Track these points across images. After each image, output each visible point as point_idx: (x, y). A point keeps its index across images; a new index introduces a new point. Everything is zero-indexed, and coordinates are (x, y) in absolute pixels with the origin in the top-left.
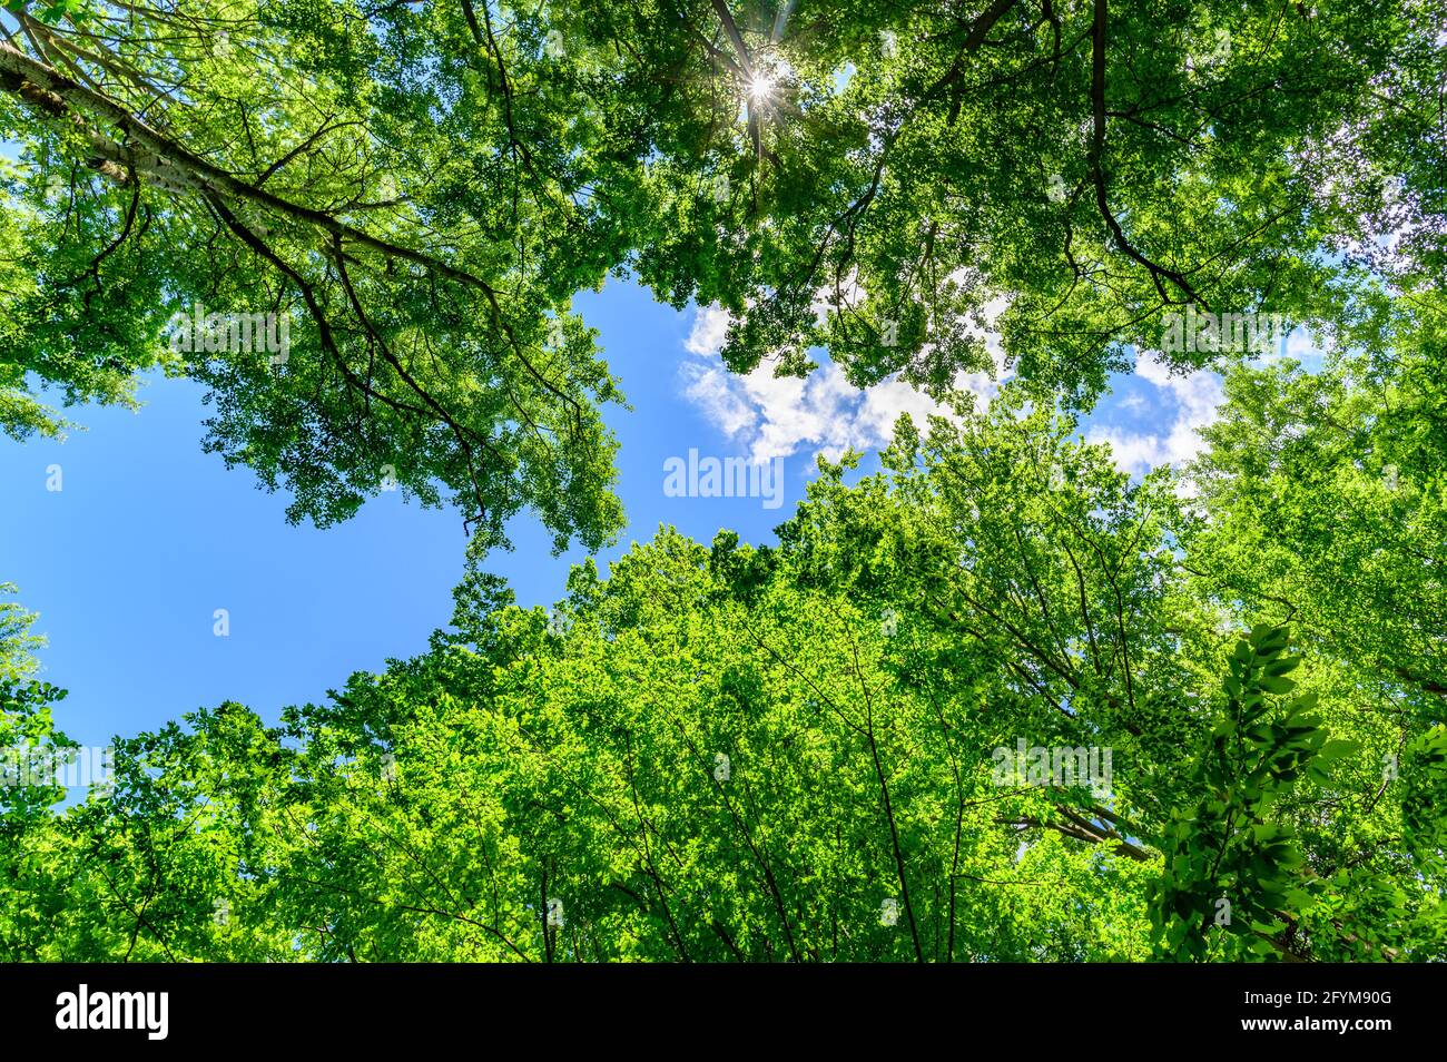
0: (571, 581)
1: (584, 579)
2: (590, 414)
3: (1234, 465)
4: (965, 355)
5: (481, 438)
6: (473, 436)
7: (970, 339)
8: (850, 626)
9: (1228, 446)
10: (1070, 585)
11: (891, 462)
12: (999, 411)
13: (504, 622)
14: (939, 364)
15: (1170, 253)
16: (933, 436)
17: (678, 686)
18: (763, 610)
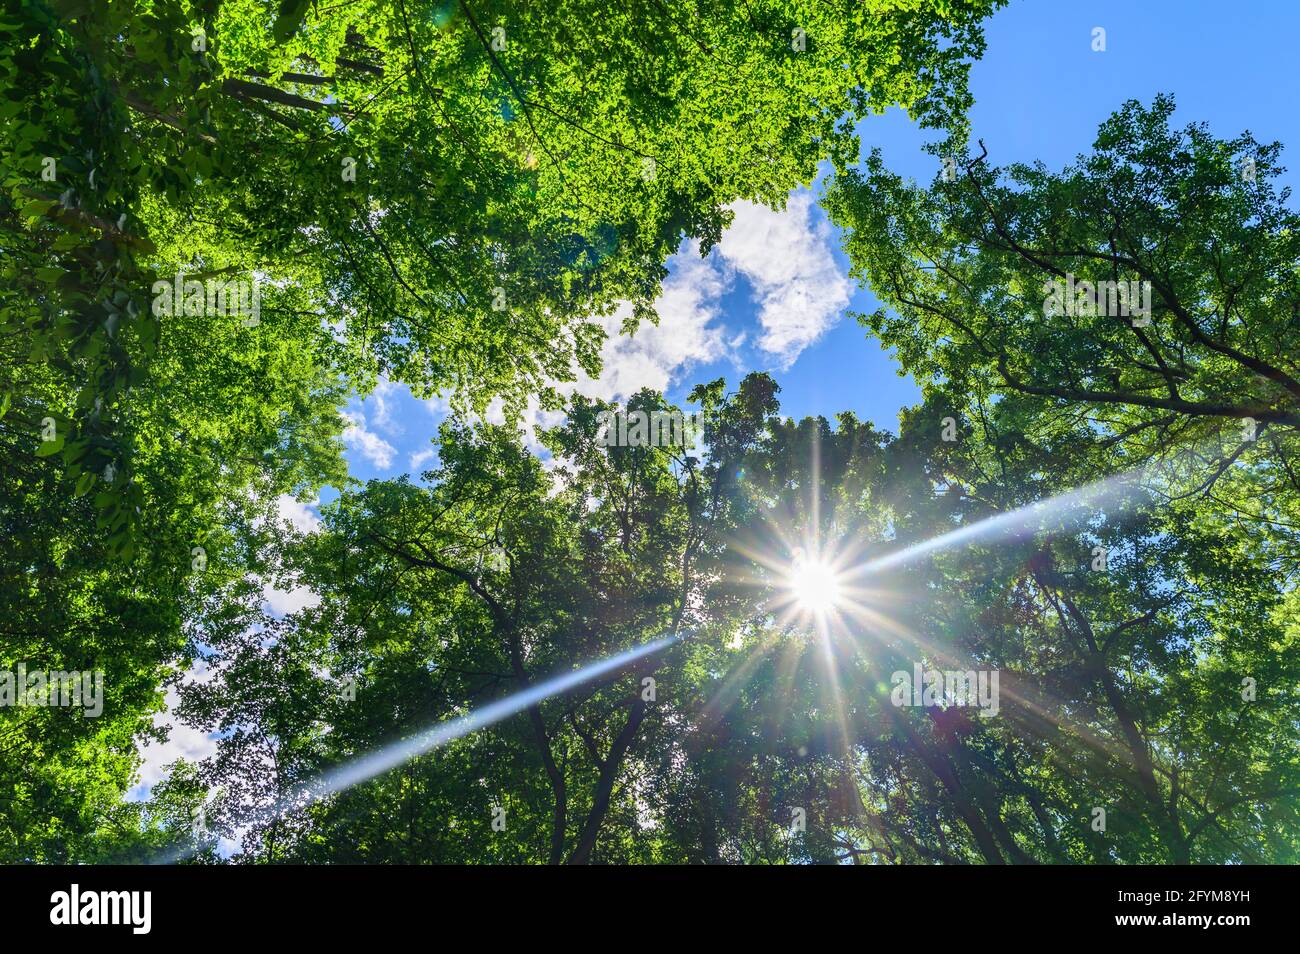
0: (856, 147)
1: (843, 152)
2: (887, 297)
3: (314, 404)
4: (566, 441)
5: (989, 245)
6: (997, 244)
7: (566, 456)
8: (575, 202)
9: (325, 419)
10: (404, 266)
11: (594, 331)
12: (518, 400)
13: (913, 88)
14: (586, 427)
15: (430, 578)
16: (566, 364)
17: (718, 89)
18: (659, 192)
